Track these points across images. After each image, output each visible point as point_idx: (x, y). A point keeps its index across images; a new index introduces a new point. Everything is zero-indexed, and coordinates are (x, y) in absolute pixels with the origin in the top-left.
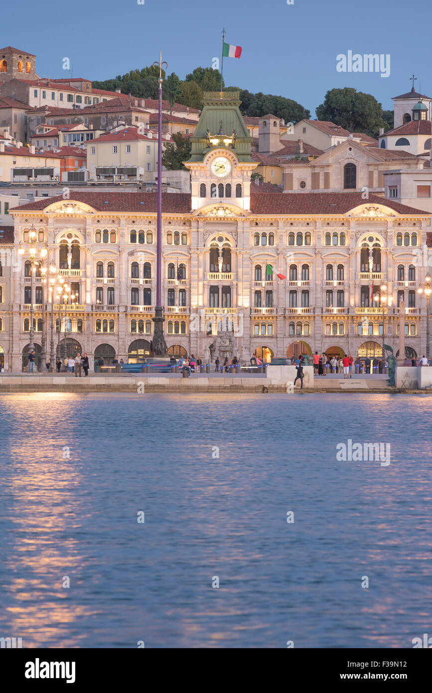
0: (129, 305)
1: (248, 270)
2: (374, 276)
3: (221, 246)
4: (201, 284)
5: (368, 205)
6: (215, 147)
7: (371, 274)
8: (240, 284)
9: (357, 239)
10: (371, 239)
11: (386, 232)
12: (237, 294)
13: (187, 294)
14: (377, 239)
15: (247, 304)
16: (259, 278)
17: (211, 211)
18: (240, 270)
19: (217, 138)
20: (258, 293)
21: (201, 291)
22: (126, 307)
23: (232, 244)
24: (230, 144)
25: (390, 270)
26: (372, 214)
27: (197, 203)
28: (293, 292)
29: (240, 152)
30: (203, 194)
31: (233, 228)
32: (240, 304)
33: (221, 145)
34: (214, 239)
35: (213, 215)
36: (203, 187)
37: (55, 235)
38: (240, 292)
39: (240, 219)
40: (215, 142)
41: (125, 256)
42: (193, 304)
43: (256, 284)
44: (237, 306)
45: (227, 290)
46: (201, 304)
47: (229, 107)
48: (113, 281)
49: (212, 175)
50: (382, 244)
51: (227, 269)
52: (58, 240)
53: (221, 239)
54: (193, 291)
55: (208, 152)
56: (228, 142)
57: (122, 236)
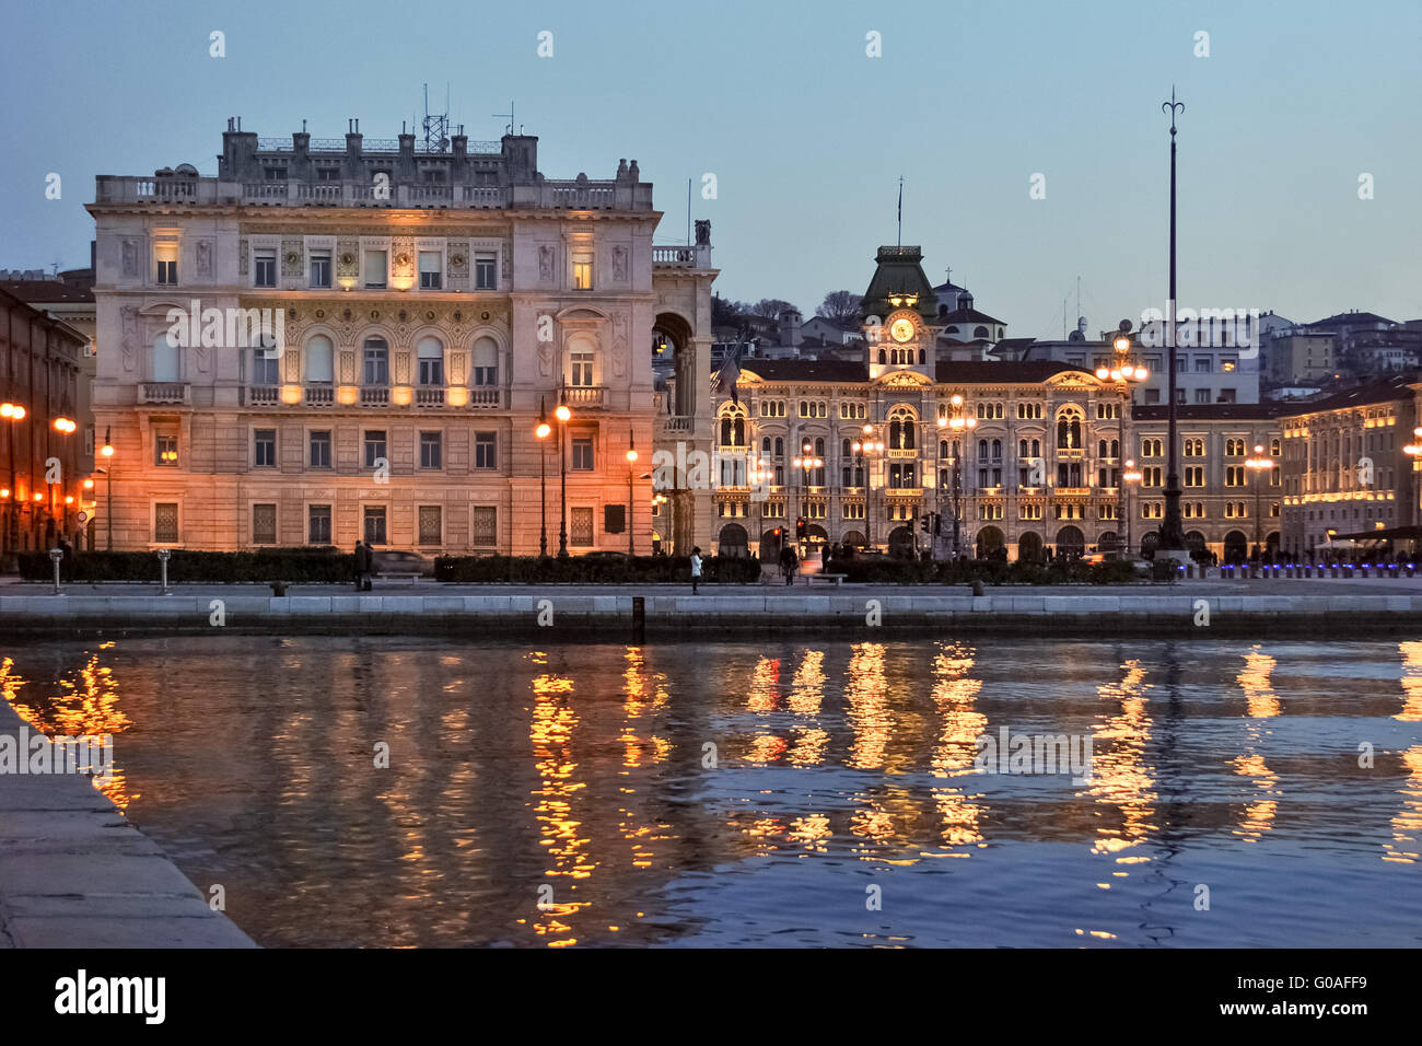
0: (801, 486)
1: (933, 446)
2: (1073, 453)
3: (902, 419)
4: (881, 462)
5: (1067, 373)
6: (896, 308)
7: (1070, 450)
8: (925, 462)
9: (1054, 411)
10: (1069, 412)
11: (1087, 404)
12: (922, 474)
13: (865, 473)
14: (1076, 412)
15: (932, 485)
16: (944, 455)
17: (893, 381)
18: (925, 447)
19: (898, 297)
20: (944, 472)
21: (881, 470)
22: (797, 489)
23: (915, 417)
24: (913, 305)
25: (1092, 446)
26: (1072, 383)
27: (875, 371)
28: (983, 471)
29: (924, 313)
30: (882, 360)
31: (917, 399)
32: (924, 484)
33: (903, 305)
34: (895, 412)
35: (895, 385)
36: (882, 353)
37: (717, 408)
38: (925, 471)
39: (925, 389)
40: (896, 302)
41: (795, 431)
42: (871, 484)
43: (942, 463)
44: (921, 486)
45: (910, 468)
46: (881, 485)
47: (910, 263)
48: (782, 459)
49: (893, 340)
50: (1082, 417)
51: (910, 445)
52: (721, 413)
53: (902, 412)
54: (872, 470)
55: (890, 313)
56: (910, 301)
57: (792, 408)
